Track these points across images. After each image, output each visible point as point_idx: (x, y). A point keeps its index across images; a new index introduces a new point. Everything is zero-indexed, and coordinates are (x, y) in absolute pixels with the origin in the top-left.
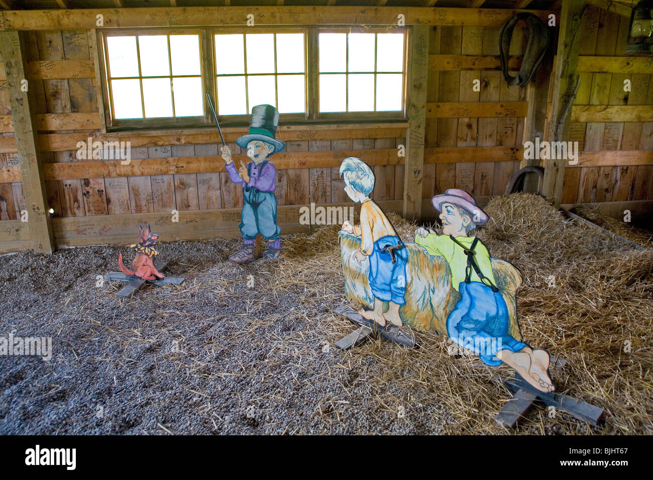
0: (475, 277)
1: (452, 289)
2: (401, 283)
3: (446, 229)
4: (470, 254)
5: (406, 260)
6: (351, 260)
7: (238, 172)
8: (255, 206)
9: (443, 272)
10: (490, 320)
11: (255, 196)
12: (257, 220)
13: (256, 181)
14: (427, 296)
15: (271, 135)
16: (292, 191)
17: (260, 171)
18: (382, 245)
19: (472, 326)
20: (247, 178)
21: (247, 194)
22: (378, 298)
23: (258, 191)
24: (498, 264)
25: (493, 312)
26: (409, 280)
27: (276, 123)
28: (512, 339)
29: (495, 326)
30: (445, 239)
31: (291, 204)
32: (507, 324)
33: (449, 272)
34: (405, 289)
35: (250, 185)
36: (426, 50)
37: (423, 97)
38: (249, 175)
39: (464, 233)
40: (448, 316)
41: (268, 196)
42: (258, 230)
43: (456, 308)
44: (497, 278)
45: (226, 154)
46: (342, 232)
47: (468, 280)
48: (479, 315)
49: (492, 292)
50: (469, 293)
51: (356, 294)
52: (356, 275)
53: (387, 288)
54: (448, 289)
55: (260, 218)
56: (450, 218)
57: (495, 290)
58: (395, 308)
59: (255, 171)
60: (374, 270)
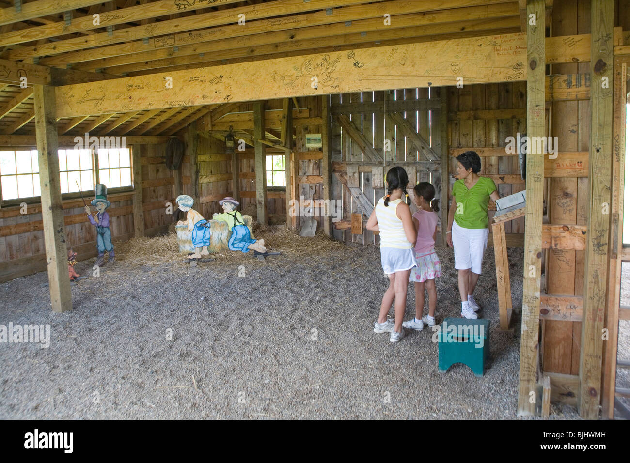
0: (237, 223)
1: (229, 231)
2: (208, 236)
3: (225, 211)
4: (235, 216)
5: (210, 227)
6: (183, 236)
7: (94, 218)
8: (102, 235)
9: (225, 226)
10: (244, 236)
11: (102, 230)
12: (104, 242)
13: (102, 222)
14: (219, 237)
15: (105, 198)
16: (88, 234)
17: (103, 217)
18: (198, 225)
19: (237, 241)
20: (98, 221)
21: (99, 229)
22: (197, 247)
23: (103, 227)
24: (244, 217)
25: (244, 233)
26: (211, 234)
27: (106, 193)
28: (252, 239)
29: (246, 238)
30: (225, 214)
31: (88, 242)
32: (250, 235)
33: (227, 225)
34: (210, 238)
35: (100, 224)
36: (139, 156)
37: (140, 178)
38: (99, 219)
39: (232, 210)
40: (228, 241)
41: (107, 229)
42: (105, 247)
43: (231, 237)
44: (244, 221)
45: (88, 210)
46: (177, 226)
47: (235, 226)
48: (240, 236)
49: (243, 227)
50: (235, 230)
51: (185, 250)
52: (185, 242)
53: (202, 241)
54: (227, 231)
55: (105, 241)
56: (226, 207)
57: (244, 225)
58: (205, 248)
59: (101, 217)
60: (195, 236)
